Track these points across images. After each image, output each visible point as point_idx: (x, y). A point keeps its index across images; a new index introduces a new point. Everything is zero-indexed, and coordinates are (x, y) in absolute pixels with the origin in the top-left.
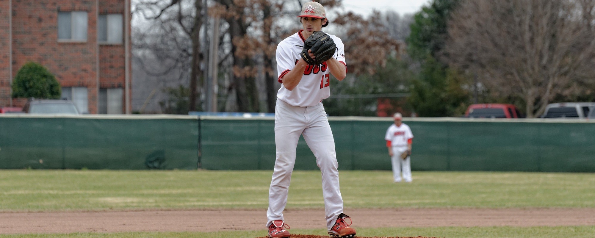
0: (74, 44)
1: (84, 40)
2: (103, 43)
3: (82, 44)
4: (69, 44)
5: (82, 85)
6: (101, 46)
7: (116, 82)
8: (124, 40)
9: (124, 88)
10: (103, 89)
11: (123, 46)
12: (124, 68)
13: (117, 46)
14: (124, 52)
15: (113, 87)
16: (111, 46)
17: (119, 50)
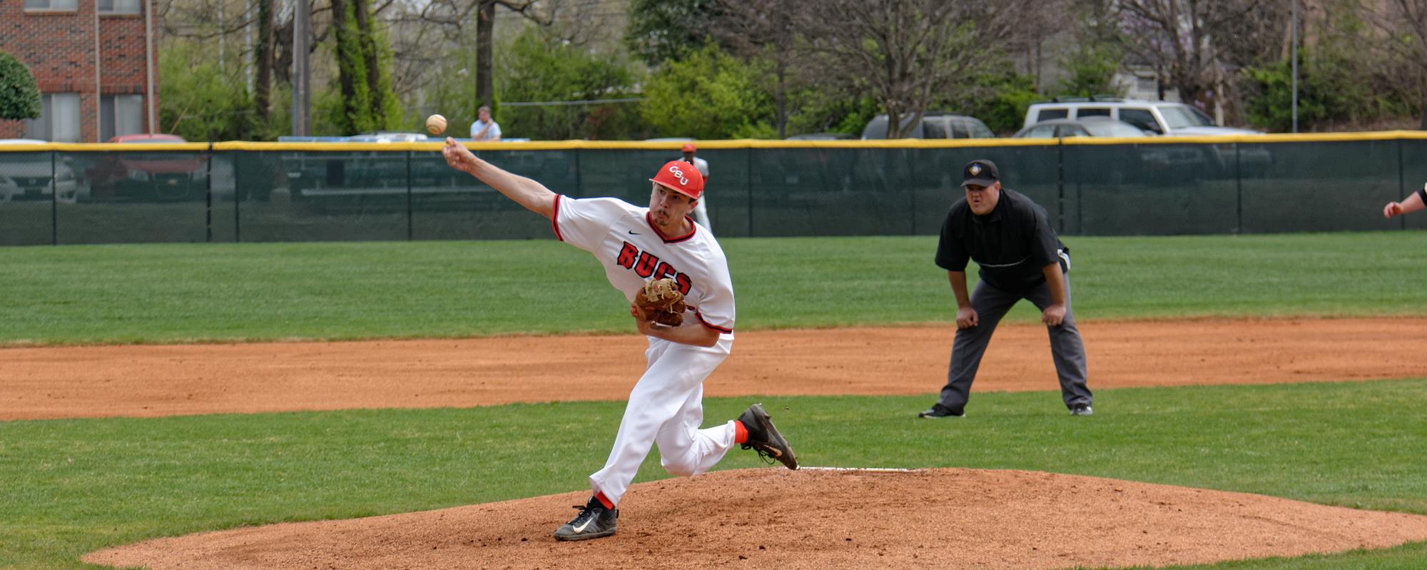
0: (55, 16)
1: (74, 9)
2: (106, 13)
3: (69, 15)
4: (43, 15)
5: (69, 90)
6: (102, 19)
7: (131, 85)
8: (143, 8)
9: (144, 94)
10: (108, 97)
11: (143, 17)
12: (145, 58)
13: (131, 18)
14: (145, 29)
15: (125, 93)
16: (120, 18)
17: (134, 25)
